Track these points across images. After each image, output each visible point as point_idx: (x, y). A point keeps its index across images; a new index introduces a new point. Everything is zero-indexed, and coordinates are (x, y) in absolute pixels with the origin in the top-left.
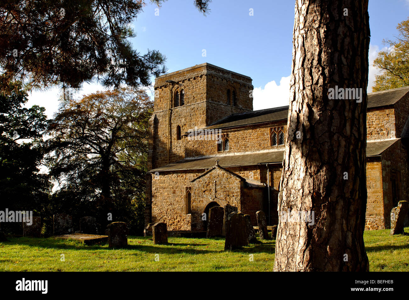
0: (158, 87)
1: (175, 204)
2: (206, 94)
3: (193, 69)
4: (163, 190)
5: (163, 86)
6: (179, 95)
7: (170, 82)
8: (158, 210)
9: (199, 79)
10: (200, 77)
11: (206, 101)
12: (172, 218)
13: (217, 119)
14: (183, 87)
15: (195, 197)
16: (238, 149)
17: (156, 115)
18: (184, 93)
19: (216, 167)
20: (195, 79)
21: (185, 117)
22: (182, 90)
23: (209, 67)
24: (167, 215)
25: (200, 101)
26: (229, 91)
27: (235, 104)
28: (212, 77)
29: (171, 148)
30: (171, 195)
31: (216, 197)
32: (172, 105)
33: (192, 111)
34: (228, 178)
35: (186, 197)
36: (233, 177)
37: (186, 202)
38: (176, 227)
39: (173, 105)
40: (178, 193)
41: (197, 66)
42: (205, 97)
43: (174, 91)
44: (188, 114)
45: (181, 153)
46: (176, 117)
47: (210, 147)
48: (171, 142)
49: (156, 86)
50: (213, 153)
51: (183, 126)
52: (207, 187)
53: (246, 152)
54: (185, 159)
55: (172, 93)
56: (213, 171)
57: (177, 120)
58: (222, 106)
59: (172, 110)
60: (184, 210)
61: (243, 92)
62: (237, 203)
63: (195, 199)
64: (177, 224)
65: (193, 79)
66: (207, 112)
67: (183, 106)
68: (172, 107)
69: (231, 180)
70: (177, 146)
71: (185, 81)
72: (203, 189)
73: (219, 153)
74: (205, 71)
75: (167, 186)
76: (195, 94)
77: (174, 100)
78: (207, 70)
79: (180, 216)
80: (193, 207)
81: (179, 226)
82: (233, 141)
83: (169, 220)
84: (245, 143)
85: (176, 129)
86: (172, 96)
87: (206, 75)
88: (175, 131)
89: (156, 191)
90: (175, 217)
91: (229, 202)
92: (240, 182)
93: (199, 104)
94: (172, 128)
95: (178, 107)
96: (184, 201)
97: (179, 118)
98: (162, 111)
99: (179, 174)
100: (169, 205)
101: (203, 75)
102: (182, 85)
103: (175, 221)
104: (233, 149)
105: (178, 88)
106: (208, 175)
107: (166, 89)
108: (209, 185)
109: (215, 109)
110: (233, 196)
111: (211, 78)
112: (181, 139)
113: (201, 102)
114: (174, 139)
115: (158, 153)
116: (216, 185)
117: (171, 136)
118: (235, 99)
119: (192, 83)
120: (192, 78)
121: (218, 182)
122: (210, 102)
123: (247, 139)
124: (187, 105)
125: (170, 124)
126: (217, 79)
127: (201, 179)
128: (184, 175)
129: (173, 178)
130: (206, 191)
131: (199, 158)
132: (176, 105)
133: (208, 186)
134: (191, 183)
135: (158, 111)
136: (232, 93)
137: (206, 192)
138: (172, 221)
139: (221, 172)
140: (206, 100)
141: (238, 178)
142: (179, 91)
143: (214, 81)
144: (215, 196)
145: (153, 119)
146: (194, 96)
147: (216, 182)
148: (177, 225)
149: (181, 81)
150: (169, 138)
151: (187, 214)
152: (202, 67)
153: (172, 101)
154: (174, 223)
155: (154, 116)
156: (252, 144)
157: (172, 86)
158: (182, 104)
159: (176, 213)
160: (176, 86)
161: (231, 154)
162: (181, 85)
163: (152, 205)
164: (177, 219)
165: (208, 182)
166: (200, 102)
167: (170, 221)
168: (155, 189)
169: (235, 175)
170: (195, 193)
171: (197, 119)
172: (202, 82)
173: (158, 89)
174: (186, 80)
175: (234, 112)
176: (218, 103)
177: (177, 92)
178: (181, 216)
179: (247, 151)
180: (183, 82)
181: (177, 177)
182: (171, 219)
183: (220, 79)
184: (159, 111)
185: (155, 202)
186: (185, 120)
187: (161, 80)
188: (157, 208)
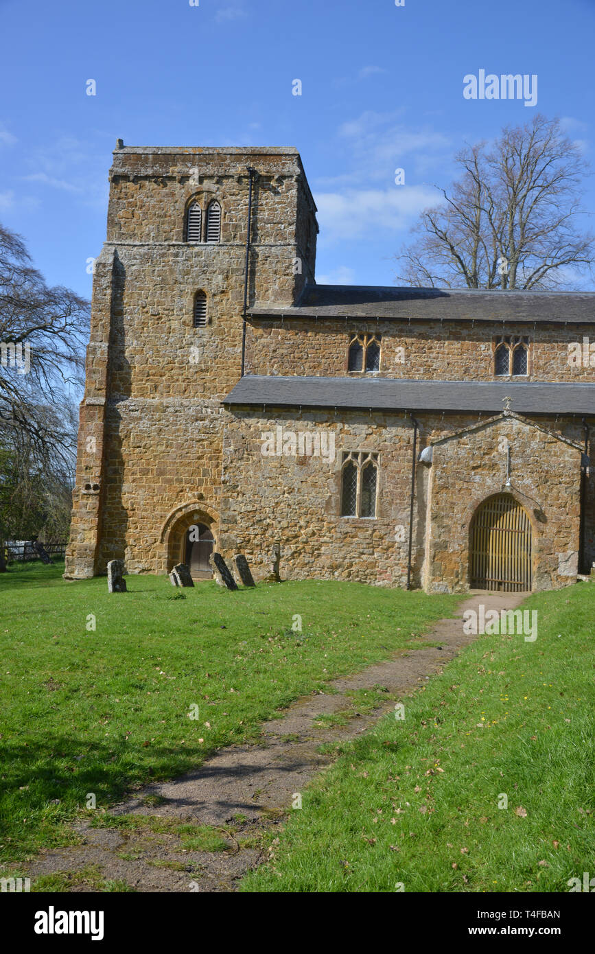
0: (126, 177)
1: (304, 489)
2: (294, 227)
5: (146, 177)
10: (276, 180)
12: (292, 524)
15: (445, 480)
17: (116, 251)
21: (225, 272)
24: (275, 518)
34: (545, 443)
35: (342, 476)
36: (559, 441)
37: (341, 487)
42: (291, 233)
46: (191, 266)
47: (326, 357)
49: (118, 172)
50: (332, 374)
52: (483, 457)
56: (504, 423)
57: (198, 276)
59: (177, 248)
60: (333, 504)
62: (570, 497)
63: (445, 483)
69: (554, 448)
71: (226, 180)
72: (471, 462)
73: (351, 374)
78: (298, 165)
81: (316, 543)
82: (394, 351)
83: (283, 529)
85: (191, 298)
86: (177, 209)
87: (297, 180)
88: (186, 302)
90: (303, 524)
92: (579, 453)
93: (274, 248)
94: (177, 293)
96: (336, 485)
98: (138, 243)
100: (284, 492)
101: (286, 177)
103: (303, 532)
105: (199, 192)
106: (488, 430)
108: (487, 454)
112: (205, 326)
113: (278, 243)
116: (510, 456)
121: (518, 449)
123: (433, 352)
125: (171, 283)
127: (465, 439)
130: (480, 466)
132: (188, 236)
133: (487, 457)
134: (436, 446)
135: (123, 242)
137: (480, 469)
138: (291, 531)
139: (527, 427)
140: (293, 241)
141: (576, 445)
145: (111, 259)
147: (511, 448)
151: (341, 516)
154: (296, 536)
156: (447, 364)
159: (306, 513)
162: (209, 188)
165: (486, 448)
170: (444, 471)
177: (195, 203)
184: (128, 243)
186: (224, 280)
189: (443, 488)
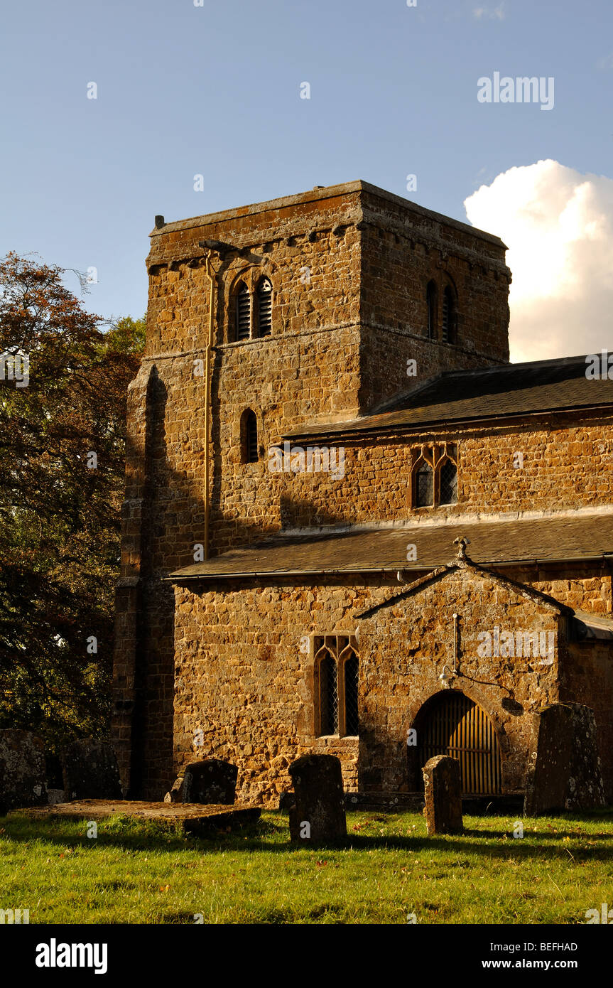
0: (165, 265)
1: (269, 697)
2: (358, 297)
3: (309, 203)
4: (220, 648)
5: (185, 261)
6: (248, 295)
7: (213, 249)
8: (198, 723)
9: (333, 238)
10: (335, 233)
11: (360, 323)
12: (257, 749)
13: (395, 387)
14: (264, 269)
15: (374, 672)
16: (495, 500)
17: (154, 368)
18: (268, 289)
19: (459, 564)
20: (313, 238)
21: (275, 377)
22: (263, 278)
23: (371, 196)
24: (237, 741)
25: (337, 322)
26: (431, 287)
27: (451, 336)
28: (381, 235)
29: (217, 491)
30: (255, 666)
31: (459, 673)
32: (220, 334)
33: (304, 357)
34: (506, 606)
35: (316, 673)
36: (526, 601)
37: (316, 691)
38: (274, 786)
39: (226, 334)
40: (282, 656)
41: (321, 192)
42: (355, 307)
43: (228, 278)
44: (286, 368)
45: (258, 513)
46: (237, 376)
47: (383, 489)
48: (217, 471)
49: (156, 260)
50: (393, 515)
51: (264, 413)
52: (422, 636)
53: (526, 514)
54: (282, 534)
55: (221, 288)
56: (448, 579)
57: (244, 389)
58: (413, 342)
59: (220, 353)
60: (307, 719)
61: (478, 291)
62: (544, 694)
63: (375, 678)
64: (277, 772)
65: (307, 238)
66: (363, 362)
67: (266, 337)
68: (220, 342)
69: (519, 613)
70: (241, 487)
71: (275, 245)
72: (408, 643)
73: (417, 513)
74: (355, 213)
75: (236, 632)
76: (314, 295)
77: (230, 315)
78: (364, 206)
79: (289, 744)
80: (366, 710)
82: (474, 470)
83: (247, 758)
84: (521, 480)
85: (237, 421)
86: (220, 298)
87: (359, 227)
88: (232, 428)
89: (192, 651)
90: (270, 749)
91: (511, 692)
92: (555, 619)
93: (333, 333)
94: (222, 416)
95: (245, 341)
96: (308, 688)
97: (251, 383)
98: (179, 353)
99: (286, 589)
100: (246, 702)
101: (346, 226)
102: (263, 261)
103: (271, 762)
104: (475, 498)
105: (245, 270)
106: (429, 592)
107: (196, 271)
108: (431, 628)
109: (389, 350)
110: (530, 670)
111: (375, 237)
112: (256, 460)
113: (338, 325)
114: (231, 460)
115: (164, 509)
116: (459, 631)
117: (217, 447)
118: (451, 318)
119: (303, 253)
120: (303, 236)
121: (469, 618)
122: (373, 324)
124: (284, 334)
125: (215, 403)
126: (397, 241)
127: (398, 608)
128: (309, 594)
129: (261, 603)
130: (419, 649)
132: (238, 333)
133: (428, 634)
134: (360, 621)
135: (163, 355)
136: (441, 297)
137: (419, 654)
138: (256, 760)
139: (481, 583)
140: (357, 319)
141: (547, 606)
142: (249, 283)
143: (385, 249)
144: (458, 669)
145: (145, 382)
146: (310, 302)
147: (459, 618)
148: (277, 776)
149: (257, 246)
150: (211, 455)
151: (318, 735)
152: (343, 198)
153: (219, 318)
154: (263, 768)
155: (148, 372)
156: (549, 482)
157: (221, 262)
158: (262, 330)
159: (274, 733)
160: (238, 262)
162: (257, 260)
163: (176, 703)
164: (276, 753)
165: (427, 620)
166: (334, 326)
167: (251, 762)
168: (189, 644)
169: (534, 593)
170: (373, 658)
171: (325, 389)
172: (344, 250)
173: (163, 270)
174: (278, 240)
175: (451, 364)
176: (398, 330)
177: (243, 286)
178: (295, 744)
179: (530, 508)
180: (268, 247)
181: (280, 599)
182: (252, 755)
183: (405, 244)
184: (168, 354)
185: (186, 692)
186: (275, 389)
187: (177, 238)
188: (195, 714)
189: (372, 686)
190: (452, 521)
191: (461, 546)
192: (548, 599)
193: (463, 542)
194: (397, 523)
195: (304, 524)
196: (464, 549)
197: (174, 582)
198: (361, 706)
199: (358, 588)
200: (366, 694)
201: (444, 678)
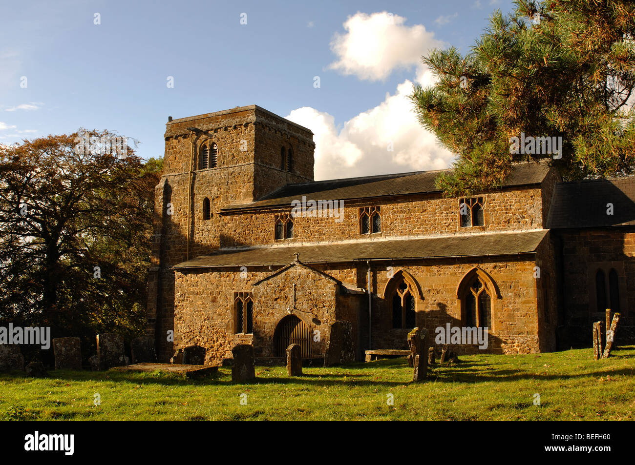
0: (172, 137)
1: (215, 318)
2: (253, 153)
3: (234, 113)
4: (194, 297)
5: (181, 136)
6: (207, 150)
7: (193, 131)
8: (185, 328)
9: (243, 128)
10: (244, 126)
11: (254, 163)
12: (209, 339)
13: (268, 190)
14: (214, 140)
15: (260, 308)
16: (309, 237)
17: (167, 180)
18: (216, 148)
19: (296, 263)
20: (235, 128)
21: (218, 185)
22: (214, 143)
23: (259, 111)
24: (201, 336)
25: (244, 162)
26: (283, 149)
27: (291, 169)
28: (263, 128)
29: (193, 232)
30: (209, 305)
31: (295, 308)
32: (195, 166)
33: (230, 177)
34: (315, 281)
35: (235, 308)
36: (323, 279)
37: (235, 315)
38: (216, 354)
39: (198, 166)
40: (220, 301)
41: (238, 109)
42: (252, 157)
43: (199, 143)
44: (223, 181)
45: (210, 241)
46: (202, 184)
47: (263, 232)
48: (193, 223)
49: (169, 135)
50: (267, 243)
51: (213, 199)
52: (280, 293)
53: (321, 242)
54: (220, 249)
55: (196, 147)
56: (291, 270)
57: (205, 189)
58: (276, 172)
59: (195, 174)
60: (230, 327)
61: (302, 151)
62: (330, 316)
63: (260, 310)
64: (218, 349)
65: (232, 127)
66: (255, 179)
67: (215, 168)
68: (195, 169)
69: (320, 284)
70: (203, 230)
71: (219, 130)
72: (274, 296)
73: (277, 241)
74: (252, 118)
75: (201, 291)
76: (235, 151)
77: (199, 158)
78: (256, 115)
79: (223, 337)
80: (256, 323)
81: (222, 351)
82: (301, 224)
83: (205, 343)
84: (320, 229)
85: (202, 202)
86: (196, 151)
87: (254, 124)
88: (199, 205)
89: (182, 298)
90: (215, 339)
91: (316, 316)
92: (334, 286)
93: (243, 167)
94: (195, 200)
95: (205, 169)
96: (231, 314)
97: (208, 186)
98: (177, 174)
99: (223, 273)
100: (205, 320)
101: (249, 123)
102: (214, 136)
103: (215, 344)
104: (301, 236)
105: (206, 140)
106: (283, 275)
107: (185, 140)
108: (283, 290)
109: (266, 174)
110: (324, 307)
111: (261, 128)
112: (210, 219)
113: (245, 164)
114: (199, 218)
115: (170, 238)
116: (295, 291)
117: (193, 213)
118: (291, 162)
119: (231, 134)
120: (231, 127)
121: (299, 286)
122: (260, 164)
123: (323, 223)
124: (222, 167)
125: (192, 195)
126: (270, 130)
127: (270, 281)
128: (232, 275)
129: (212, 279)
130: (279, 298)
131: (244, 249)
132: (203, 166)
133: (282, 292)
134: (254, 286)
135: (170, 174)
136: (287, 153)
137: (279, 300)
138: (209, 344)
139: (305, 271)
140: (253, 161)
141: (331, 281)
142: (208, 145)
143: (265, 133)
144: (295, 306)
145: (163, 185)
146: (233, 154)
147: (295, 285)
148: (218, 350)
149: (211, 130)
150: (190, 216)
151: (235, 333)
152: (248, 112)
153: (195, 159)
154: (212, 347)
155: (164, 181)
156: (331, 230)
157: (196, 136)
158: (213, 165)
159: (217, 332)
160: (203, 137)
161: (298, 245)
162: (211, 136)
163: (175, 320)
164: (217, 341)
165: (282, 286)
166: (243, 164)
167: (207, 344)
168: (181, 295)
169: (326, 275)
170: (260, 302)
171: (239, 190)
172: (248, 133)
173: (171, 139)
174: (220, 128)
175: (291, 182)
176: (269, 167)
177: (205, 146)
178: (225, 337)
179: (323, 240)
180: (216, 131)
181: (220, 277)
182: (207, 341)
183: (273, 131)
184: (172, 174)
185: (179, 315)
186: (218, 190)
187: (177, 126)
188: (183, 325)
189: (259, 313)
190: (291, 245)
191: (297, 256)
192: (332, 278)
193: (297, 254)
194: (268, 246)
195: (230, 246)
196: (298, 257)
197: (175, 270)
198: (254, 322)
199: (253, 273)
200: (256, 317)
201: (289, 310)
